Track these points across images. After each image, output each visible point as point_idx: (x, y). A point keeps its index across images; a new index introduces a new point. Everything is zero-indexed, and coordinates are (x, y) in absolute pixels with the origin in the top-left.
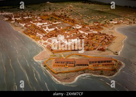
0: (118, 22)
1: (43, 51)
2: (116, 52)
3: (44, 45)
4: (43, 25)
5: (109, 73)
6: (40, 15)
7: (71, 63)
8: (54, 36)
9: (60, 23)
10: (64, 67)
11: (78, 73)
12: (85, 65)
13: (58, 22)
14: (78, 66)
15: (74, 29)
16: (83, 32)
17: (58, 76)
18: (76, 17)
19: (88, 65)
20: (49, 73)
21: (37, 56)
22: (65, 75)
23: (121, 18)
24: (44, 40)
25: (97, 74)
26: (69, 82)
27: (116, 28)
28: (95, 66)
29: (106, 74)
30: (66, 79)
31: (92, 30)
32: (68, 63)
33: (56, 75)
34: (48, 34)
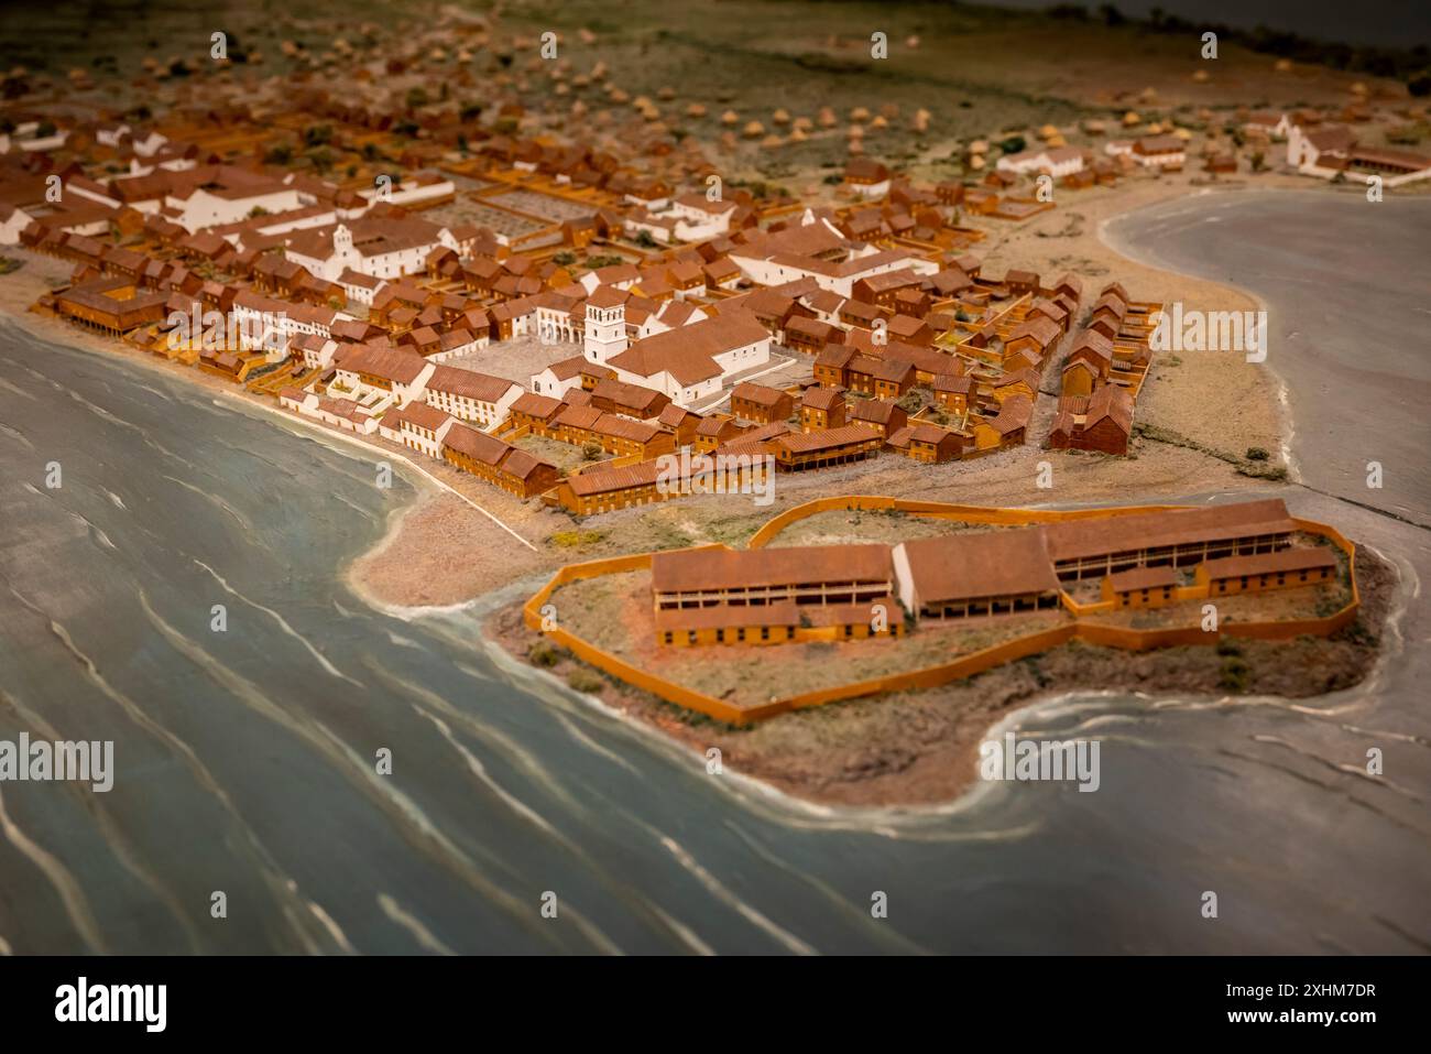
0: (1086, 161)
1: (423, 498)
2: (1258, 455)
3: (407, 435)
4: (258, 215)
5: (1311, 661)
6: (143, 113)
7: (846, 599)
8: (475, 334)
9: (447, 188)
10: (788, 647)
11: (975, 693)
12: (1022, 604)
13: (423, 182)
14: (943, 623)
15: (651, 253)
16: (793, 274)
17: (777, 752)
18: (599, 129)
19: (1049, 603)
20: (639, 725)
21: (379, 564)
22: (852, 723)
23: (1096, 125)
24: (367, 378)
25: (1194, 690)
26: (931, 797)
27: (1106, 223)
28: (1136, 599)
29: (1287, 681)
30: (883, 765)
31: (869, 251)
32: (817, 600)
33: (745, 744)
34: (383, 311)
